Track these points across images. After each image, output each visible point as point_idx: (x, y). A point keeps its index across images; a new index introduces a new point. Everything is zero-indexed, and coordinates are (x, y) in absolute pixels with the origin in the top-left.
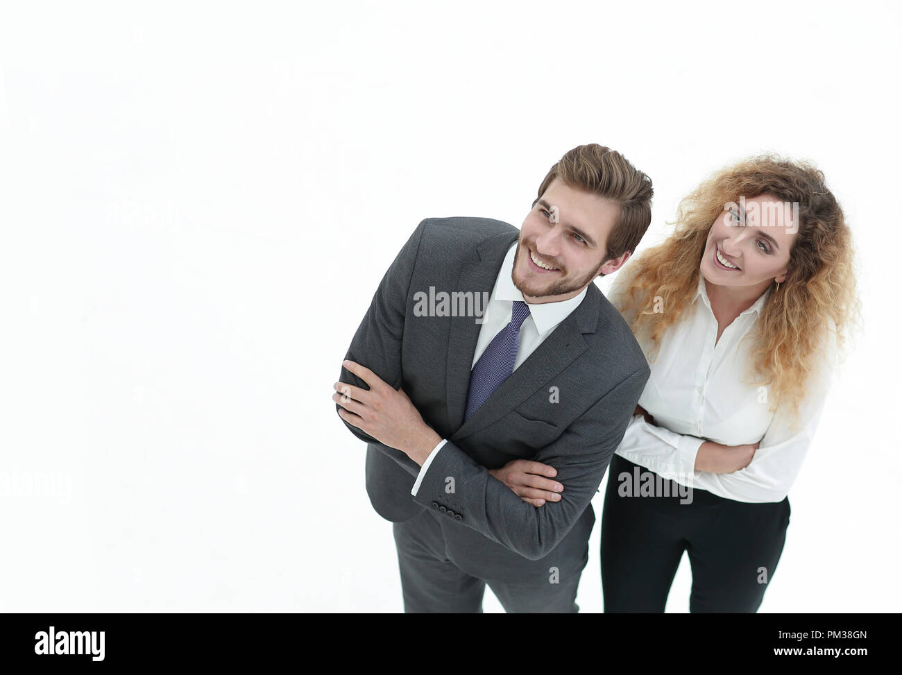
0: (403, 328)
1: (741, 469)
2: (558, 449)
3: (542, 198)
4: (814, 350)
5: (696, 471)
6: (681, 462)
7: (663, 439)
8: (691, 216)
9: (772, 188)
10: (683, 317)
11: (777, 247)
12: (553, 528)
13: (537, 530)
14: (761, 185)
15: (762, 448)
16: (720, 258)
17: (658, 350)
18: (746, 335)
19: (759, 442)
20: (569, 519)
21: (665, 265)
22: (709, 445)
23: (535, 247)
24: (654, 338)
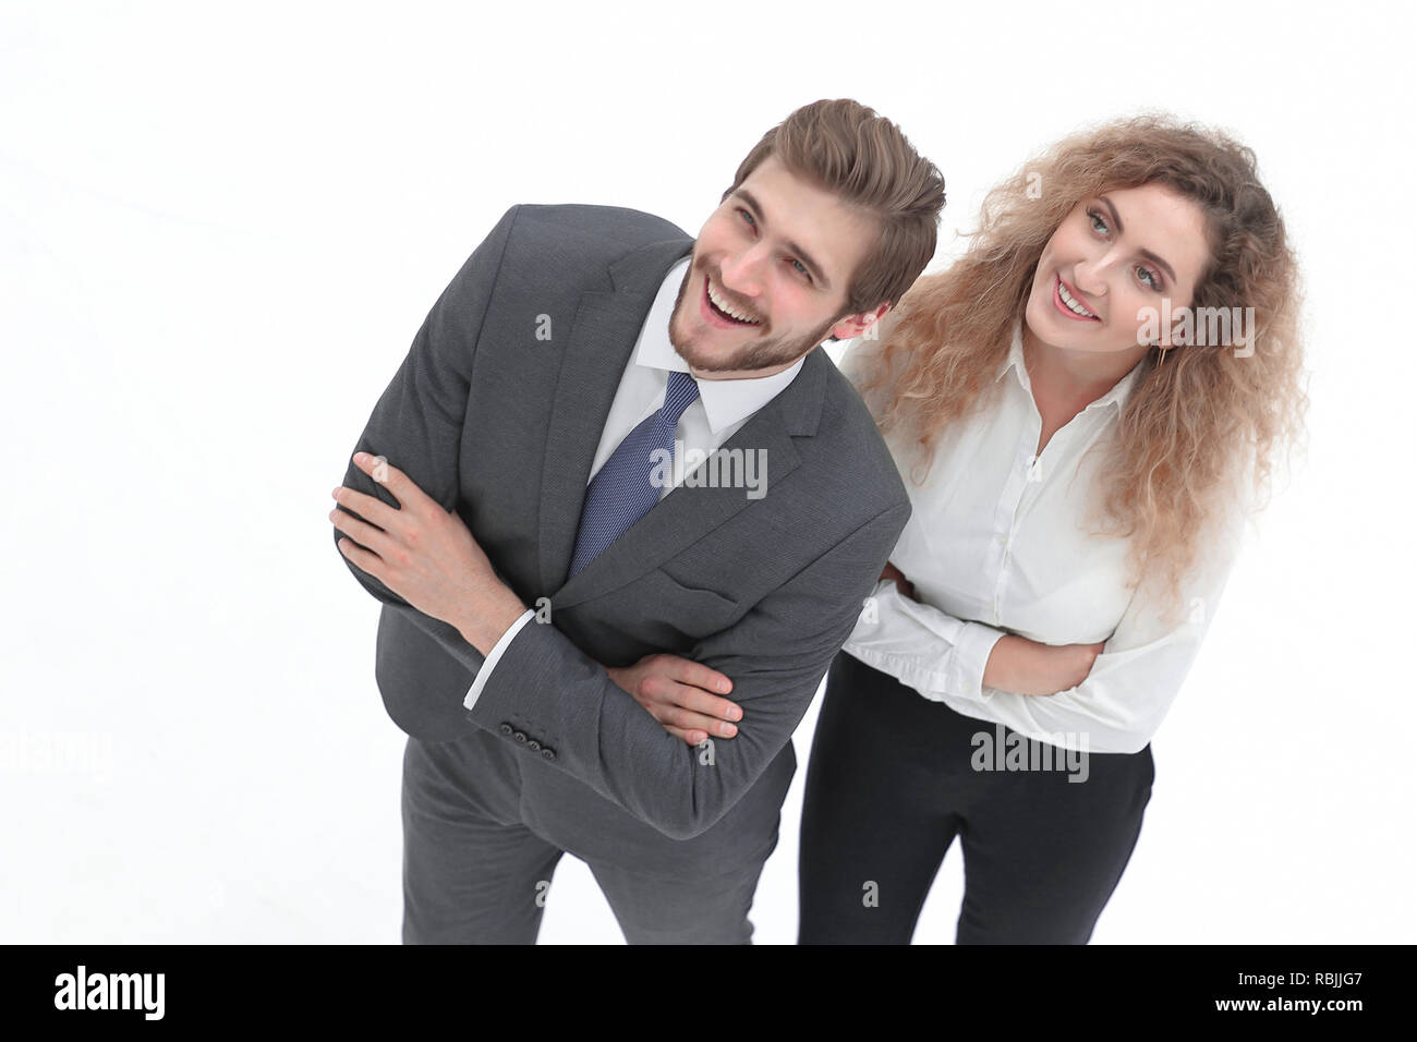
0: (465, 404)
1: (1069, 689)
2: (736, 643)
3: (742, 187)
4: (1219, 477)
5: (985, 688)
6: (960, 671)
7: (927, 625)
8: (1006, 223)
9: (1170, 171)
10: (979, 406)
11: (1174, 279)
12: (721, 786)
13: (691, 789)
14: (1148, 167)
15: (1110, 652)
16: (1066, 297)
17: (931, 464)
18: (1095, 444)
19: (1105, 641)
20: (749, 770)
21: (950, 308)
22: (1013, 642)
23: (719, 276)
24: (924, 441)
